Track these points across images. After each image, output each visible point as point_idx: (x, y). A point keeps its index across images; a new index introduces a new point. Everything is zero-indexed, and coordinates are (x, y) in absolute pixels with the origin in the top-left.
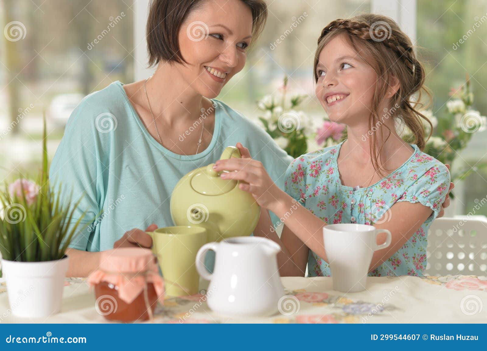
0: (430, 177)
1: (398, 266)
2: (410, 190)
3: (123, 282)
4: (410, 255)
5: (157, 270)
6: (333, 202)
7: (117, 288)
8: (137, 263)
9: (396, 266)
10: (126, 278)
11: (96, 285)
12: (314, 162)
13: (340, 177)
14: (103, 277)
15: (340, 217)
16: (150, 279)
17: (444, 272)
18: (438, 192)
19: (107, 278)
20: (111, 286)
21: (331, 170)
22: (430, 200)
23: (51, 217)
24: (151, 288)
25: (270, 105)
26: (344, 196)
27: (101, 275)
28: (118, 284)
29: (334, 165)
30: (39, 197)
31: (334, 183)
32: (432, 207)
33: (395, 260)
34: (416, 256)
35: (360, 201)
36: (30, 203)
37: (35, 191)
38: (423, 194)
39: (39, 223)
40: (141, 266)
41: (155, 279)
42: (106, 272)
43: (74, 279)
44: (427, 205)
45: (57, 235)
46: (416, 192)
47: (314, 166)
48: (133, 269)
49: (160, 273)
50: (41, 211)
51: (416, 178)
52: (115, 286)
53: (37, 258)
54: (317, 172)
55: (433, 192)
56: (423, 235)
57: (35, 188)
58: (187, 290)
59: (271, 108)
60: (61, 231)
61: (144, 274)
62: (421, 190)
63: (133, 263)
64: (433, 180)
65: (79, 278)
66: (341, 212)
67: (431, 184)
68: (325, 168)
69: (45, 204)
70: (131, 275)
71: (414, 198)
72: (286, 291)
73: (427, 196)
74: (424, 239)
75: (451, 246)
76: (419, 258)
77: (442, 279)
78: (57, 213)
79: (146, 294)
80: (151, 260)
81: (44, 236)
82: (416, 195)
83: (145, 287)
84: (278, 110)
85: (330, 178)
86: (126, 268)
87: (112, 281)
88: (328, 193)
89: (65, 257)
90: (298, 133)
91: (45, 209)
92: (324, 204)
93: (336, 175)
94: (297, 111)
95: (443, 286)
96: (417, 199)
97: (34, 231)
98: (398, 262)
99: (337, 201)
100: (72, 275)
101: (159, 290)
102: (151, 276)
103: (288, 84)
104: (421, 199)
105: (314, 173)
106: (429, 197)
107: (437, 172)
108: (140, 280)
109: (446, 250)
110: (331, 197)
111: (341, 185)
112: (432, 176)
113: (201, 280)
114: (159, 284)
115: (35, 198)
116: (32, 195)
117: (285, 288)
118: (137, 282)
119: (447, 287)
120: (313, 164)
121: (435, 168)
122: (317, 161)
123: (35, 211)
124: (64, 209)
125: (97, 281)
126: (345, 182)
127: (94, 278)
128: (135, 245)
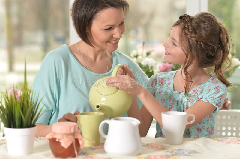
0: (216, 90)
1: (200, 131)
2: (205, 96)
3: (63, 138)
4: (206, 127)
5: (80, 133)
6: (169, 99)
7: (60, 141)
8: (70, 129)
9: (199, 132)
10: (65, 137)
11: (50, 140)
12: (161, 78)
13: (174, 87)
14: (53, 136)
15: (172, 106)
16: (76, 137)
17: (221, 136)
18: (219, 98)
19: (55, 136)
20: (57, 140)
21: (170, 83)
22: (215, 102)
23: (28, 106)
24: (77, 141)
25: (136, 55)
26: (174, 96)
27: (52, 135)
28: (61, 140)
29: (171, 81)
30: (23, 97)
31: (170, 89)
32: (215, 105)
33: (199, 128)
34: (209, 128)
35: (182, 99)
36: (18, 100)
37: (20, 94)
38: (211, 99)
39: (22, 110)
40: (72, 131)
41: (79, 137)
42: (55, 134)
43: (39, 138)
44: (212, 104)
45: (31, 115)
46: (208, 97)
47: (161, 80)
48: (68, 132)
49: (81, 134)
50: (23, 104)
51: (210, 91)
52: (59, 140)
53: (21, 126)
54: (162, 83)
55: (217, 98)
56: (212, 118)
57: (21, 92)
58: (95, 143)
59: (137, 56)
60: (33, 114)
61: (73, 134)
62: (211, 96)
63: (68, 129)
64: (218, 92)
65: (42, 137)
66: (173, 104)
67: (217, 94)
68: (167, 82)
69: (26, 100)
70: (67, 135)
71: (207, 99)
72: (143, 144)
73: (213, 100)
74: (213, 120)
75: (224, 124)
76: (211, 129)
77: (219, 139)
78: (31, 105)
79: (74, 144)
80: (77, 128)
81: (25, 116)
82: (208, 99)
83: (74, 141)
84: (140, 57)
85: (169, 87)
86: (65, 131)
87: (58, 137)
88: (167, 94)
89: (35, 126)
90: (150, 68)
91: (25, 103)
92: (165, 100)
93: (172, 86)
94: (150, 58)
95: (220, 142)
96: (208, 100)
97: (20, 114)
98: (201, 130)
99: (171, 99)
100: (38, 135)
101: (81, 142)
102: (77, 135)
103: (145, 45)
104: (210, 100)
105: (160, 83)
106: (214, 100)
107: (220, 88)
108: (72, 137)
109: (222, 126)
110: (168, 96)
111: (173, 91)
112: (217, 90)
113: (101, 137)
114: (81, 139)
115: (21, 97)
116: (19, 96)
117: (142, 142)
118: (70, 138)
119: (222, 142)
120: (161, 79)
121: (220, 86)
122: (163, 78)
123: (21, 104)
124: (35, 102)
125: (51, 138)
126: (175, 89)
127: (49, 136)
128: (69, 120)
